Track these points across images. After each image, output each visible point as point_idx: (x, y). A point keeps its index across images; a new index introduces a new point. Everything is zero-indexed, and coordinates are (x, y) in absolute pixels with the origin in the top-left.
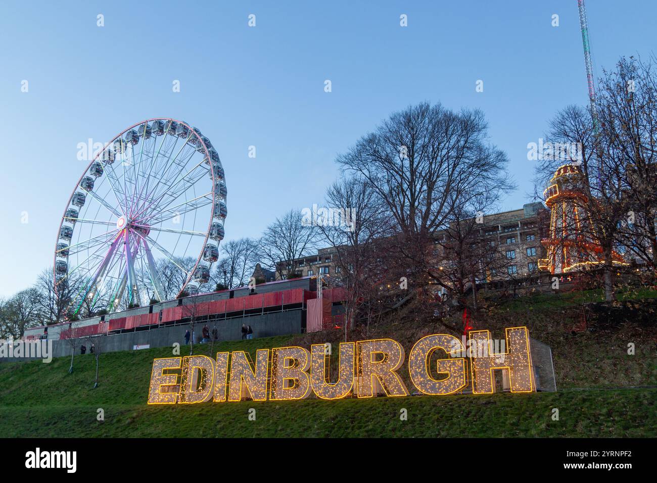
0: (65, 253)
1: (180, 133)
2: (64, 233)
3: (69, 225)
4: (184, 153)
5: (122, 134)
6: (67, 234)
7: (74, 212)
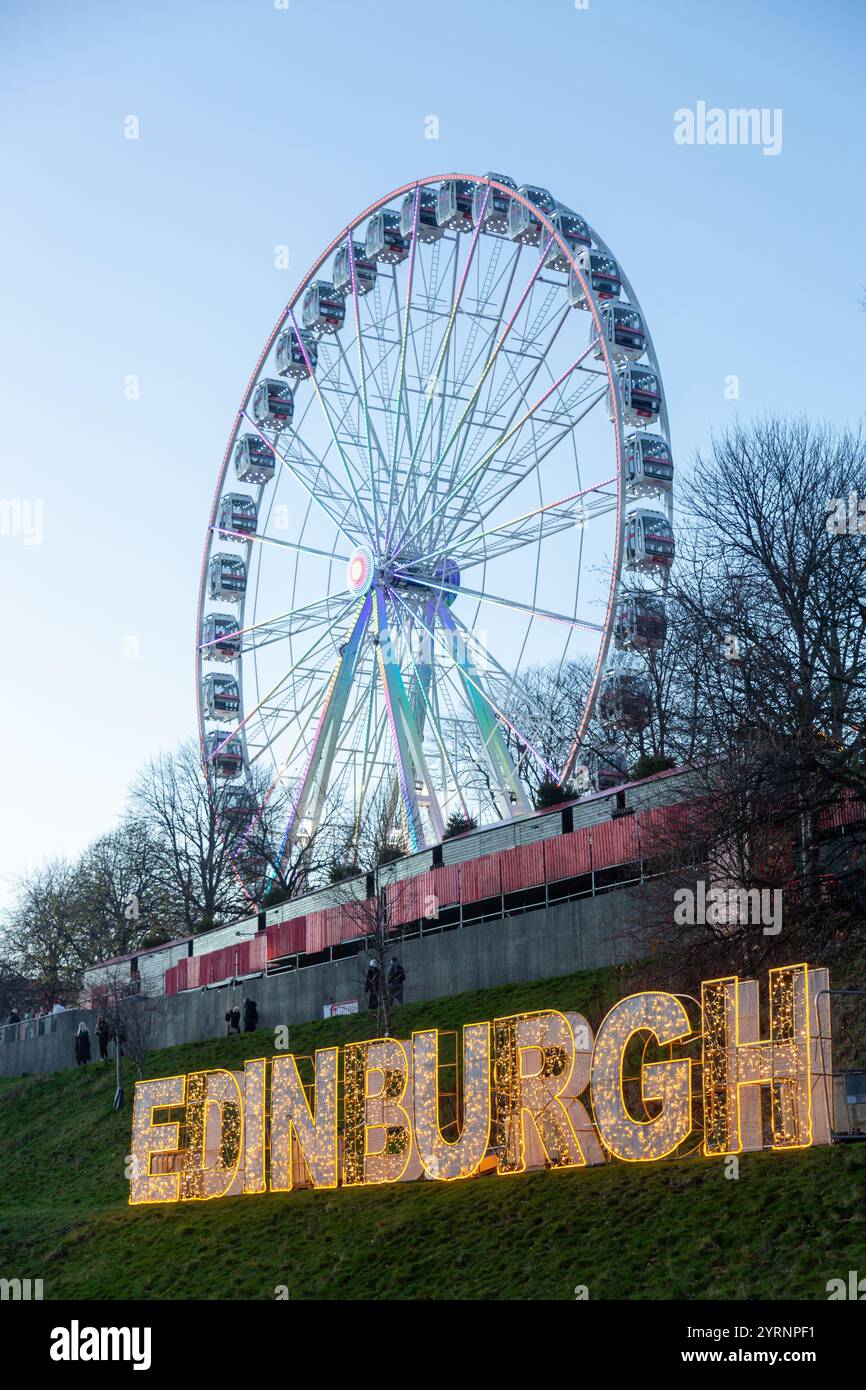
0: (229, 649)
1: (521, 231)
2: (218, 581)
3: (235, 548)
4: (535, 311)
5: (351, 230)
6: (230, 579)
7: (243, 503)
